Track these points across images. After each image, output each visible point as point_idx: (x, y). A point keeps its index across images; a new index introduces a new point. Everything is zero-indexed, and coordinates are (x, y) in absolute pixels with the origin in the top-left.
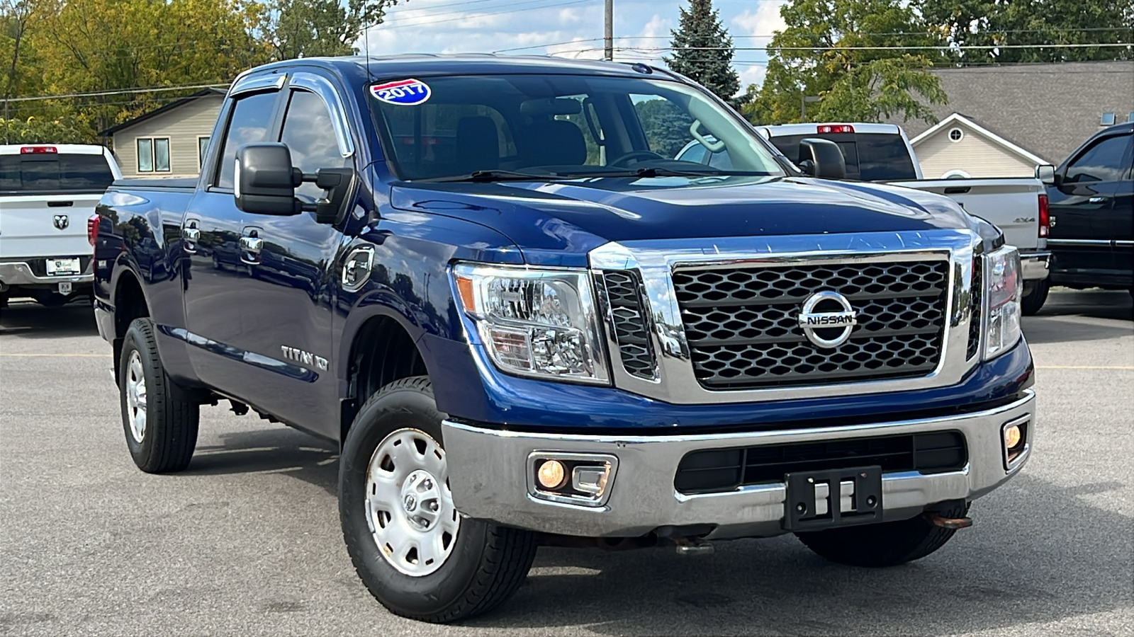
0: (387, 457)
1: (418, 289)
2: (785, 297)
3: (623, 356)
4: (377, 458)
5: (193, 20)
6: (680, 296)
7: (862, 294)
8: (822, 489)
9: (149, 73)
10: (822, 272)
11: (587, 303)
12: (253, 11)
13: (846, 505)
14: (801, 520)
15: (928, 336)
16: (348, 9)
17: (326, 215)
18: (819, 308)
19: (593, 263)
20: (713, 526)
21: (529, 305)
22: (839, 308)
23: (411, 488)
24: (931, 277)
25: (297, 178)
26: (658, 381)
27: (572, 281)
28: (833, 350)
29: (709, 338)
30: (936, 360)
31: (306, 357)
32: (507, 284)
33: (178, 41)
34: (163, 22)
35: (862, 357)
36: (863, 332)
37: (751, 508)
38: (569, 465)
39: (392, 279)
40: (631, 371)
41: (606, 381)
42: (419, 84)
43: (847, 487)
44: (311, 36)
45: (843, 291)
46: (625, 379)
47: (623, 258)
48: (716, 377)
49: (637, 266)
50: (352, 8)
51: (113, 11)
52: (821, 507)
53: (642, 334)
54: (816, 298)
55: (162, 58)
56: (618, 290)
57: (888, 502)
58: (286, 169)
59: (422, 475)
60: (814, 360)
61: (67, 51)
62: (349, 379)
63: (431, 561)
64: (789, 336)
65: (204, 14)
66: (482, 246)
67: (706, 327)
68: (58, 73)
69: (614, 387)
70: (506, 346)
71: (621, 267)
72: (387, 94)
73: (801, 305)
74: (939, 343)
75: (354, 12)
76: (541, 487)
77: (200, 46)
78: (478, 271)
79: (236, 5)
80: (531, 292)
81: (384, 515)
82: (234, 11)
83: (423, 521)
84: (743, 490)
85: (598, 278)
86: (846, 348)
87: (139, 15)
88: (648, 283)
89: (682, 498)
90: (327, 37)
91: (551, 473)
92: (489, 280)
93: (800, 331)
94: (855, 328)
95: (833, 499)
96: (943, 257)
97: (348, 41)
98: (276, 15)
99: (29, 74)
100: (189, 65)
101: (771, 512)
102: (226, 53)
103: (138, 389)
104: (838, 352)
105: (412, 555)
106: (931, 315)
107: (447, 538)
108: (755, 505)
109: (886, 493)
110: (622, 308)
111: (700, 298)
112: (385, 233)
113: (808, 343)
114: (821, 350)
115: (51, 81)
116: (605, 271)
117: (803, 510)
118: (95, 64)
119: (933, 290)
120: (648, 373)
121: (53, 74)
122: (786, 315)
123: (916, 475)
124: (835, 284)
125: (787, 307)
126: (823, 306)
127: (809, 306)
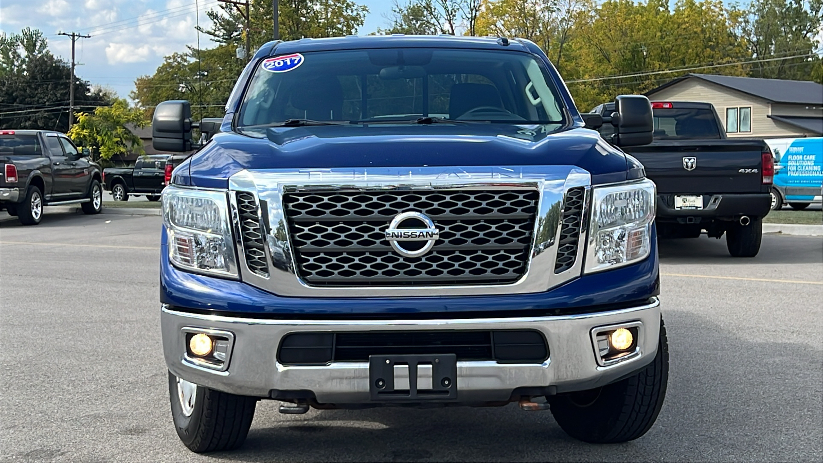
2: (375, 215)
3: (248, 258)
5: (687, 25)
6: (287, 213)
7: (447, 215)
8: (401, 369)
9: (654, 64)
10: (412, 196)
12: (734, 16)
14: (380, 393)
15: (513, 251)
16: (809, 11)
18: (403, 225)
19: (230, 186)
22: (421, 225)
25: (186, 126)
28: (419, 259)
33: (676, 40)
34: (665, 27)
35: (446, 266)
37: (338, 380)
40: (252, 268)
41: (236, 276)
44: (779, 32)
45: (427, 212)
46: (248, 275)
50: (812, 10)
51: (629, 21)
53: (261, 241)
54: (402, 217)
55: (664, 54)
57: (461, 384)
60: (402, 266)
61: (597, 51)
64: (378, 246)
65: (696, 20)
67: (307, 237)
68: (590, 66)
69: (241, 281)
73: (388, 222)
74: (525, 257)
75: (814, 13)
76: (191, 354)
77: (692, 43)
79: (721, 13)
82: (720, 17)
84: (332, 366)
86: (428, 257)
87: (649, 23)
89: (281, 368)
90: (792, 32)
93: (387, 243)
94: (438, 242)
95: (412, 379)
96: (534, 188)
97: (809, 35)
98: (753, 18)
99: (569, 68)
100: (684, 58)
101: (356, 385)
102: (712, 48)
104: (424, 260)
108: (341, 378)
109: (461, 376)
110: (249, 220)
111: (303, 214)
113: (394, 253)
114: (406, 259)
115: (585, 72)
116: (238, 192)
117: (383, 386)
118: (615, 58)
120: (265, 271)
121: (587, 68)
122: (377, 230)
123: (492, 364)
124: (420, 206)
125: (377, 223)
126: (407, 224)
127: (394, 224)
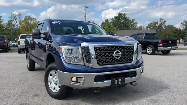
0: (51, 74)
1: (57, 49)
2: (111, 51)
3: (86, 60)
4: (50, 74)
6: (95, 51)
7: (122, 51)
8: (116, 81)
10: (117, 47)
11: (80, 52)
13: (120, 83)
14: (113, 86)
15: (131, 57)
17: (45, 39)
18: (116, 53)
19: (81, 46)
20: (100, 87)
21: (72, 52)
22: (119, 53)
23: (54, 79)
24: (132, 48)
25: (40, 34)
26: (92, 64)
27: (78, 49)
28: (118, 59)
29: (100, 57)
30: (132, 61)
31: (42, 58)
32: (68, 48)
35: (122, 60)
36: (123, 56)
38: (77, 78)
39: (54, 48)
40: (87, 63)
41: (83, 64)
42: (59, 22)
43: (120, 80)
45: (120, 50)
46: (86, 64)
47: (86, 45)
48: (101, 64)
49: (88, 46)
52: (116, 83)
53: (89, 57)
54: (116, 51)
56: (85, 50)
58: (39, 32)
59: (56, 77)
60: (116, 61)
62: (47, 62)
63: (57, 90)
64: (112, 57)
66: (64, 43)
67: (99, 56)
69: (84, 65)
70: (68, 59)
71: (86, 46)
72: (54, 23)
73: (114, 52)
74: (133, 58)
76: (72, 81)
78: (63, 47)
80: (72, 50)
81: (50, 83)
83: (56, 84)
84: (105, 81)
85: (82, 48)
86: (120, 59)
88: (90, 49)
89: (95, 83)
91: (74, 79)
92: (65, 48)
93: (113, 56)
94: (121, 56)
95: (118, 82)
96: (133, 45)
103: (28, 61)
105: (54, 89)
106: (132, 54)
107: (59, 87)
108: (106, 84)
109: (126, 81)
110: (86, 53)
111: (98, 51)
112: (53, 41)
113: (115, 58)
114: (116, 59)
116: (83, 47)
117: (114, 84)
119: (132, 50)
120: (90, 63)
122: (111, 54)
123: (130, 78)
124: (118, 49)
125: (111, 53)
126: (117, 53)
127: (115, 53)
